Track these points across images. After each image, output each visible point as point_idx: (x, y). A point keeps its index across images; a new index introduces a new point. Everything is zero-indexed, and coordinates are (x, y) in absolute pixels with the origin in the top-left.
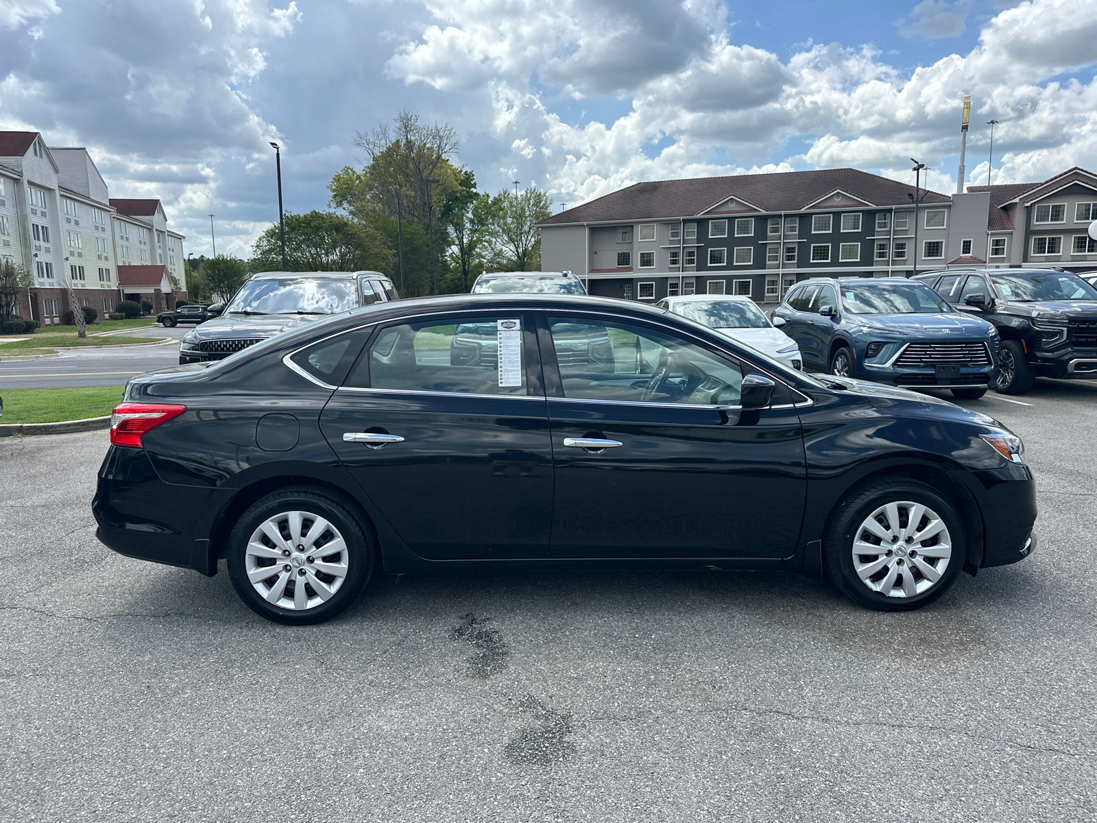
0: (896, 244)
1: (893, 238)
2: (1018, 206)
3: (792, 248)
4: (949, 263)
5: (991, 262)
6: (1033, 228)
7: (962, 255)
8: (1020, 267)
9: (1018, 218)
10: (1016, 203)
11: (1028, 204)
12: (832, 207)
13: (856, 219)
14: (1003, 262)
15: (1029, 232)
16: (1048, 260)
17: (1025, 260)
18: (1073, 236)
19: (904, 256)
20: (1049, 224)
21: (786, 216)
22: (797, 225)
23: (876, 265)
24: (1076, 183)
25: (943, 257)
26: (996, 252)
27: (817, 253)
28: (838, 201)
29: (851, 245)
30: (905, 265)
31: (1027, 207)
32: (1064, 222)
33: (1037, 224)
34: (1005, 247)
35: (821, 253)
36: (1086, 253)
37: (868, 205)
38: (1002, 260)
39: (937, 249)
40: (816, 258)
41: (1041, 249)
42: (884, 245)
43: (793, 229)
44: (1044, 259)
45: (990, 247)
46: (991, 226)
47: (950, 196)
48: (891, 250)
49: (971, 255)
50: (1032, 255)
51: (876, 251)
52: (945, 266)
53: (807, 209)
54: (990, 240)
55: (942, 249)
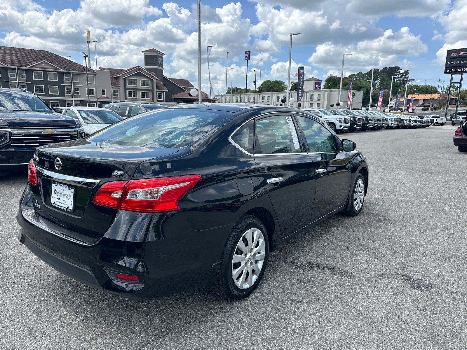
0: (75, 88)
1: (73, 86)
2: (121, 78)
3: (23, 85)
4: (98, 98)
5: (114, 99)
6: (127, 87)
7: (102, 95)
8: (124, 102)
9: (121, 82)
10: (120, 77)
11: (125, 78)
12: (42, 68)
13: (55, 75)
14: (118, 99)
15: (126, 89)
16: (133, 100)
17: (126, 99)
18: (141, 91)
19: (79, 94)
20: (132, 86)
21: (18, 69)
22: (25, 74)
23: (67, 97)
24: (139, 72)
25: (95, 96)
26: (115, 95)
27: (38, 89)
28: (45, 65)
29: (54, 87)
30: (79, 98)
31: (124, 78)
32: (137, 86)
33: (128, 86)
34: (118, 93)
35: (39, 89)
36: (145, 98)
37: (60, 70)
38: (117, 99)
39: (92, 92)
40: (37, 91)
41: (130, 96)
42: (69, 88)
43: (23, 76)
44: (132, 99)
45: (113, 93)
46: (112, 84)
47: (95, 70)
48: (73, 91)
49: (106, 95)
50: (128, 97)
51: (66, 91)
52: (96, 99)
53: (29, 67)
54: (112, 90)
55: (94, 92)
